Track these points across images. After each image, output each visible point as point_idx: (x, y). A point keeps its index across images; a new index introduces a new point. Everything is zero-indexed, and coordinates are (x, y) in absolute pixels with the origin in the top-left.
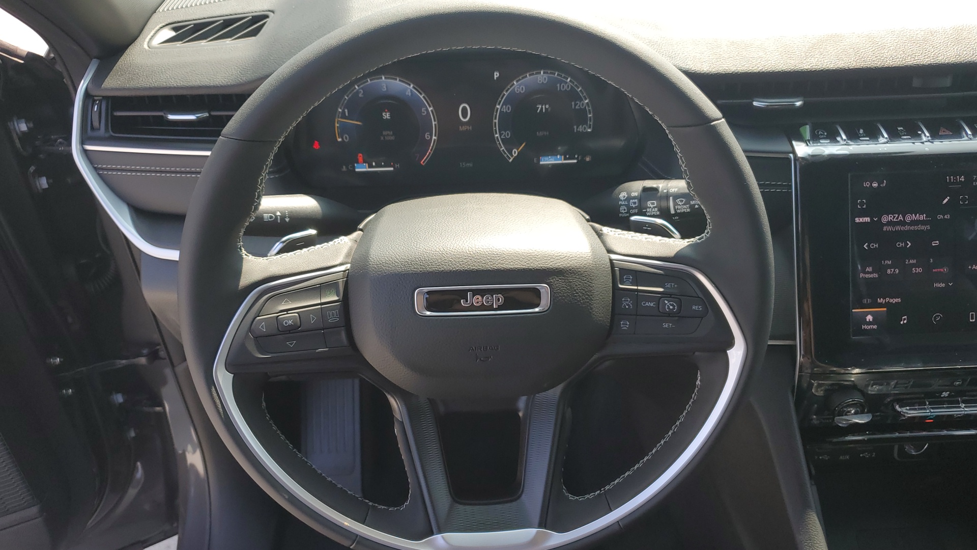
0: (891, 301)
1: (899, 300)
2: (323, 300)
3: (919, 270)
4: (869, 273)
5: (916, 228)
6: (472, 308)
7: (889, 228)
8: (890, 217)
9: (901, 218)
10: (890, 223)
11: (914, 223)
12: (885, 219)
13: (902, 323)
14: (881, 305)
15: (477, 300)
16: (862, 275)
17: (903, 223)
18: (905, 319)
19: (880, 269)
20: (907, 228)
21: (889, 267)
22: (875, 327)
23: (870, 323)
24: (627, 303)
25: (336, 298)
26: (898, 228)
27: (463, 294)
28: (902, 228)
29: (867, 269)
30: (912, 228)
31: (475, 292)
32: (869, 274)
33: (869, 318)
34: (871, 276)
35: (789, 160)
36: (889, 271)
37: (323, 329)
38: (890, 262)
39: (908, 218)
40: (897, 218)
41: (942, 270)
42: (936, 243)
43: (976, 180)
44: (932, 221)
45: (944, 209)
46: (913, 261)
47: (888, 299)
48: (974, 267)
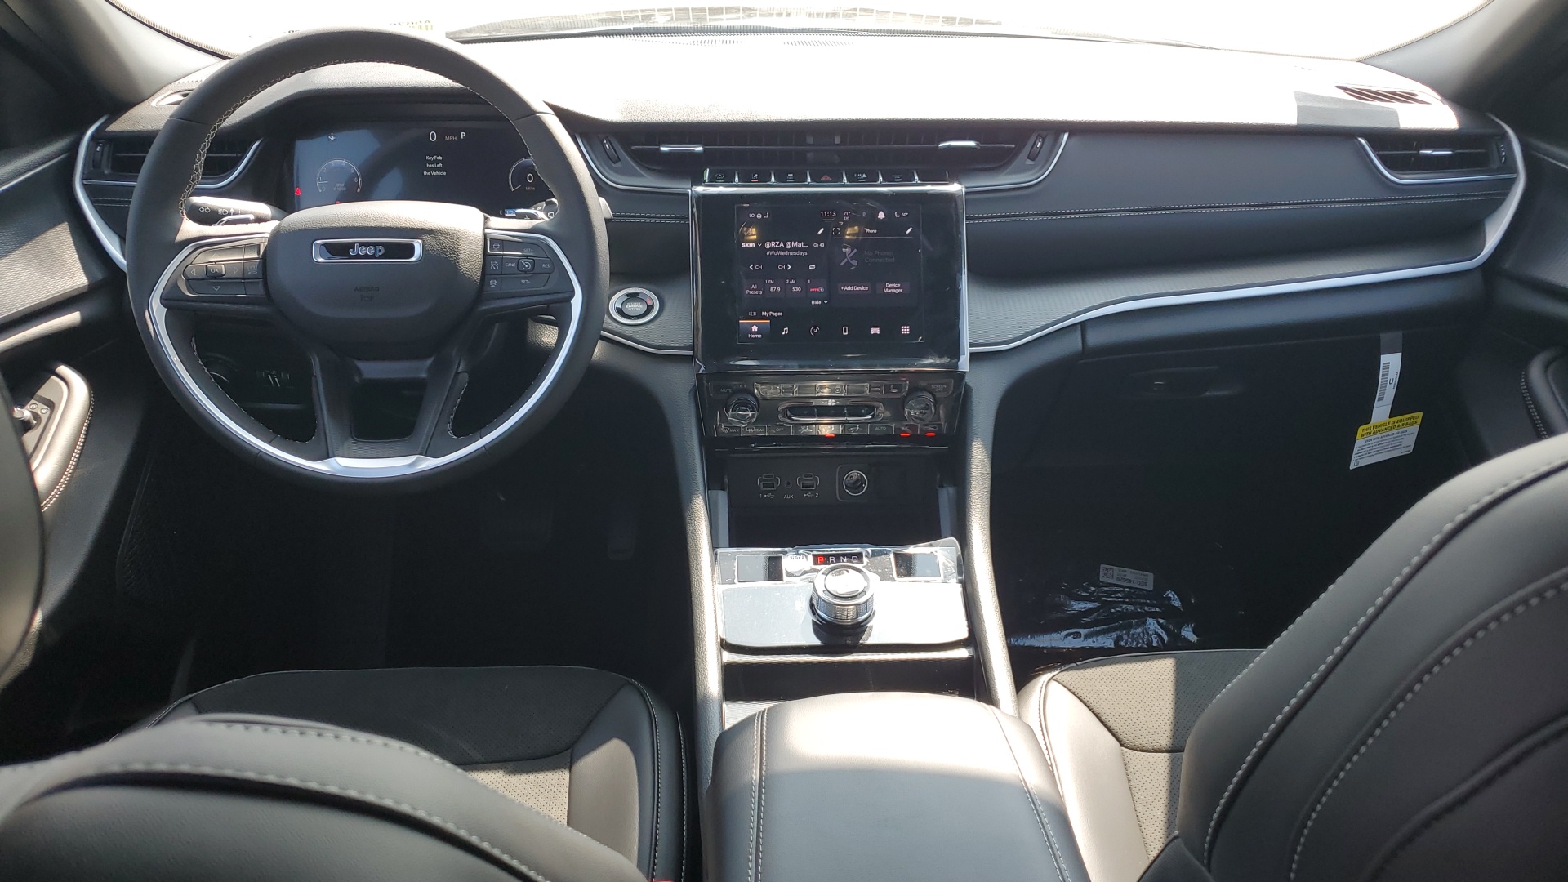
0: (774, 314)
1: (781, 314)
2: (245, 257)
3: (799, 289)
4: (753, 290)
5: (795, 253)
6: (358, 256)
7: (772, 253)
8: (773, 244)
9: (782, 244)
10: (771, 249)
11: (793, 249)
12: (768, 245)
13: (783, 333)
14: (765, 318)
15: (363, 251)
16: (748, 291)
17: (784, 249)
18: (786, 330)
19: (764, 287)
20: (787, 253)
21: (772, 285)
22: (760, 336)
23: (755, 333)
24: (494, 265)
25: (257, 256)
26: (780, 253)
27: (352, 246)
28: (783, 253)
29: (753, 287)
30: (792, 253)
31: (361, 244)
32: (754, 291)
33: (755, 328)
34: (757, 292)
35: (688, 194)
36: (772, 289)
37: (244, 279)
38: (772, 282)
39: (789, 245)
40: (779, 245)
41: (818, 290)
42: (812, 267)
43: (846, 216)
44: (809, 248)
45: (819, 239)
46: (793, 282)
47: (771, 313)
48: (846, 288)
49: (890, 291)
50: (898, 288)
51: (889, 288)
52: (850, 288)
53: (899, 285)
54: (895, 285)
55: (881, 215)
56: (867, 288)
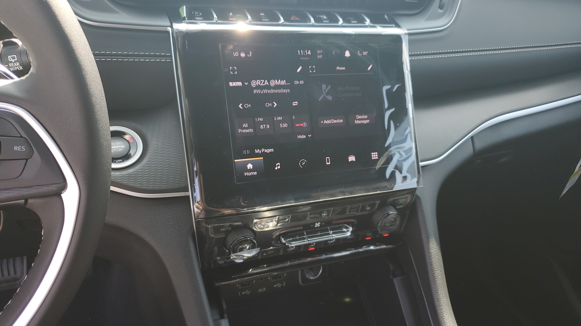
0: (266, 151)
1: (272, 150)
3: (285, 125)
4: (245, 128)
5: (279, 91)
7: (259, 91)
8: (258, 82)
9: (266, 83)
10: (258, 87)
11: (277, 87)
12: (254, 84)
13: (276, 168)
14: (258, 155)
16: (240, 130)
17: (268, 87)
18: (278, 166)
19: (254, 125)
20: (272, 91)
21: (262, 123)
22: (255, 173)
23: (250, 171)
26: (265, 91)
28: (269, 91)
29: (244, 125)
30: (276, 91)
32: (246, 130)
33: (250, 166)
34: (248, 131)
35: (168, 32)
36: (262, 127)
38: (261, 120)
39: (273, 83)
40: (264, 83)
41: (302, 125)
42: (295, 103)
43: (319, 54)
44: (291, 86)
45: (299, 77)
46: (280, 118)
47: (263, 150)
48: (325, 122)
49: (360, 122)
50: (366, 119)
51: (360, 120)
52: (328, 122)
53: (366, 117)
54: (363, 117)
55: (347, 54)
56: (342, 121)
